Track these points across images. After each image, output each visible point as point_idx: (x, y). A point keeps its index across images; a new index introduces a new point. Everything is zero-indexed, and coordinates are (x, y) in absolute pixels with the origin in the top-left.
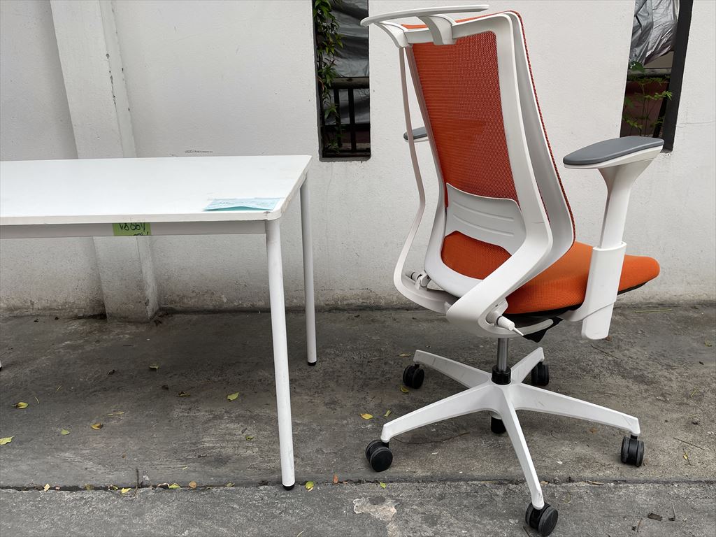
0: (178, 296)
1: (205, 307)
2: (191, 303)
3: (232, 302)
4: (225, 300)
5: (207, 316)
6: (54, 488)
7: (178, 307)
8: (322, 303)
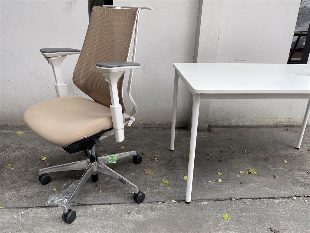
0: (215, 120)
1: (225, 125)
2: (219, 123)
3: (236, 123)
4: (233, 122)
5: (225, 128)
6: (265, 198)
7: (214, 124)
8: (272, 124)
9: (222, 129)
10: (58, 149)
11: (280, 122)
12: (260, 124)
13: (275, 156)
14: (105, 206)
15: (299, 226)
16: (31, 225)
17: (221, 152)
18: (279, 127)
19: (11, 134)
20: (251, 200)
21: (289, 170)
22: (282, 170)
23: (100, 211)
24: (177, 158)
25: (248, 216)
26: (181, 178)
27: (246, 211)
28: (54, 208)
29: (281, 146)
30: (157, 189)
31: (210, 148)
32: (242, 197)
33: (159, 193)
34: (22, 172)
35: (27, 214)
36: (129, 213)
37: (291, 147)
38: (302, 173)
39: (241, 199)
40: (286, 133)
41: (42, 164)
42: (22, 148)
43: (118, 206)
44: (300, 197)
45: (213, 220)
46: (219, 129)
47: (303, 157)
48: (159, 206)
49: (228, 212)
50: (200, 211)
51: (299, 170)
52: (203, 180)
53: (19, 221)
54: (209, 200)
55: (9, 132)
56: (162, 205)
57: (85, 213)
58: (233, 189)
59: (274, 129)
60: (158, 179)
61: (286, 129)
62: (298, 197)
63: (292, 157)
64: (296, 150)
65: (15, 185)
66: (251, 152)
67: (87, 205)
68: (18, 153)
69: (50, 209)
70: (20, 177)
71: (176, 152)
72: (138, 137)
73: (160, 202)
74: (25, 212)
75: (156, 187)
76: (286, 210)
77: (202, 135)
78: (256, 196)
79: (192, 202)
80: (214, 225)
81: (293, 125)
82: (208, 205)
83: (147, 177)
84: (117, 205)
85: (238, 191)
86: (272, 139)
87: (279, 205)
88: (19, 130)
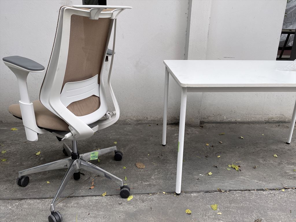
0: (207, 116)
1: (217, 121)
2: (211, 119)
3: (228, 119)
4: (225, 118)
5: (218, 124)
6: (254, 190)
7: (206, 121)
8: (263, 120)
9: (214, 125)
10: (51, 145)
11: (272, 118)
12: (252, 120)
13: (265, 151)
14: (97, 198)
15: (286, 217)
16: (25, 215)
17: (213, 146)
18: (271, 123)
19: (6, 131)
20: (240, 192)
21: (279, 163)
22: (272, 164)
23: (92, 202)
24: (169, 153)
25: (236, 207)
26: (172, 171)
27: (235, 202)
28: (47, 200)
29: (271, 141)
30: (148, 181)
31: (202, 143)
32: (231, 189)
33: (150, 185)
34: (16, 166)
35: (21, 205)
36: (120, 204)
37: (282, 142)
38: (292, 167)
39: (230, 191)
40: (277, 129)
41: (36, 158)
42: (16, 144)
43: (110, 197)
44: (289, 189)
45: (202, 210)
46: (211, 125)
47: (294, 151)
48: (149, 197)
49: (217, 203)
50: (190, 202)
51: (288, 164)
52: (194, 173)
53: (13, 211)
54: (199, 192)
55: (4, 128)
56: (153, 197)
57: (78, 204)
58: (222, 181)
59: (266, 125)
60: (149, 172)
61: (277, 124)
62: (286, 189)
63: (282, 151)
64: (287, 145)
65: (10, 178)
66: (242, 147)
67: (80, 196)
68: (13, 149)
69: (43, 201)
70: (14, 171)
71: (168, 147)
72: (130, 133)
73: (150, 193)
74: (19, 203)
75: (147, 180)
76: (274, 201)
77: (195, 131)
78: (245, 188)
79: (182, 194)
80: (203, 215)
81: (284, 121)
82: (197, 197)
83: (139, 170)
84: (108, 196)
85: (228, 184)
86: (263, 134)
87: (267, 197)
88: (14, 127)
